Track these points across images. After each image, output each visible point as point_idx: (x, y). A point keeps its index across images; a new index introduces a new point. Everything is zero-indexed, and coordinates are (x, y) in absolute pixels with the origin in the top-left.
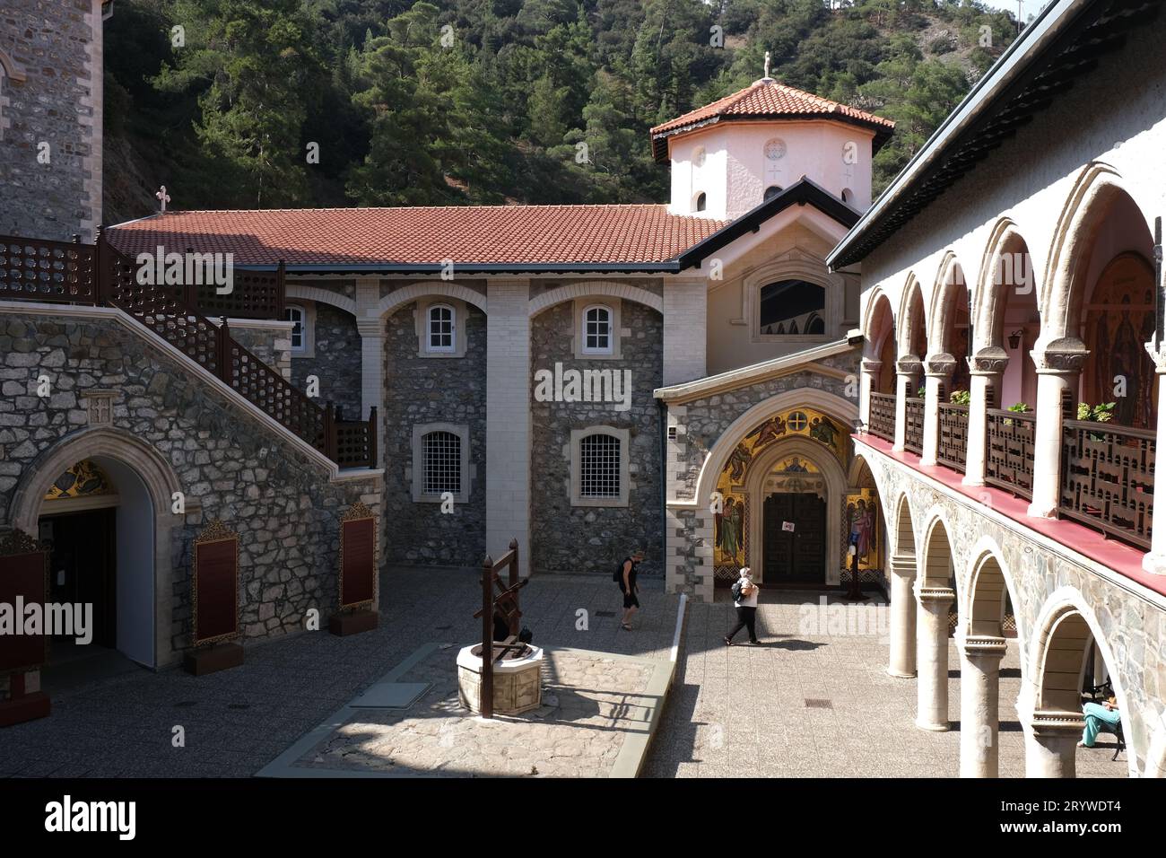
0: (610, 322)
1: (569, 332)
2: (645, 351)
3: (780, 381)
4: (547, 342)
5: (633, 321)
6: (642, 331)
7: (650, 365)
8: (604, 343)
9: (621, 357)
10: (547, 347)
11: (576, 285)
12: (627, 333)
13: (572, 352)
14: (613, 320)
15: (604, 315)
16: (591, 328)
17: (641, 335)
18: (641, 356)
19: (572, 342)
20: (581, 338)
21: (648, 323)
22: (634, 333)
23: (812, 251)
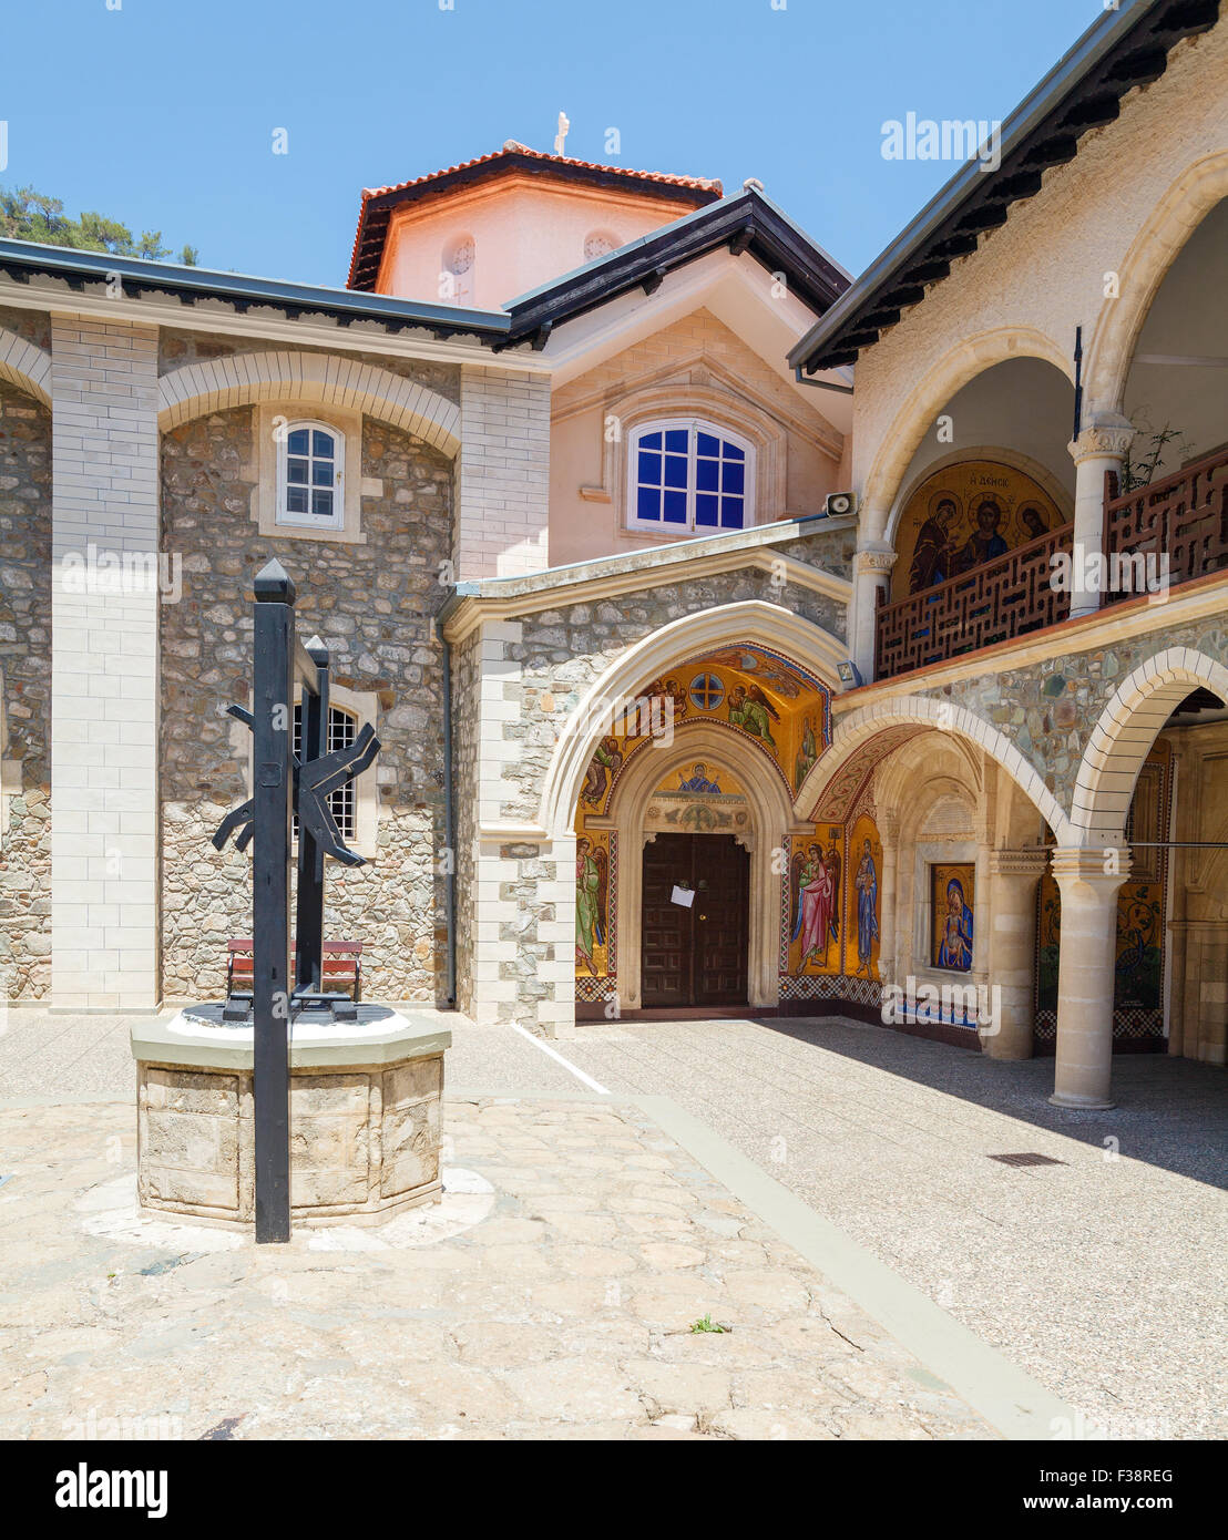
0: (338, 461)
1: (247, 474)
2: (413, 530)
3: (706, 584)
4: (194, 492)
5: (386, 463)
6: (404, 487)
7: (422, 561)
8: (324, 505)
9: (361, 538)
10: (193, 504)
11: (272, 355)
12: (374, 488)
13: (253, 518)
14: (345, 455)
15: (325, 445)
16: (297, 472)
17: (404, 496)
18: (403, 541)
19: (253, 495)
20: (274, 487)
21: (420, 473)
22: (389, 491)
23: (732, 371)
